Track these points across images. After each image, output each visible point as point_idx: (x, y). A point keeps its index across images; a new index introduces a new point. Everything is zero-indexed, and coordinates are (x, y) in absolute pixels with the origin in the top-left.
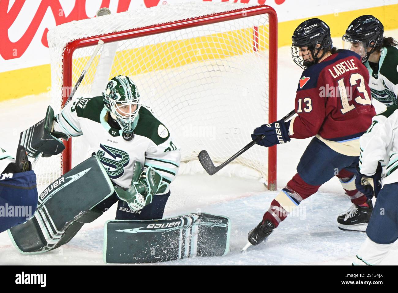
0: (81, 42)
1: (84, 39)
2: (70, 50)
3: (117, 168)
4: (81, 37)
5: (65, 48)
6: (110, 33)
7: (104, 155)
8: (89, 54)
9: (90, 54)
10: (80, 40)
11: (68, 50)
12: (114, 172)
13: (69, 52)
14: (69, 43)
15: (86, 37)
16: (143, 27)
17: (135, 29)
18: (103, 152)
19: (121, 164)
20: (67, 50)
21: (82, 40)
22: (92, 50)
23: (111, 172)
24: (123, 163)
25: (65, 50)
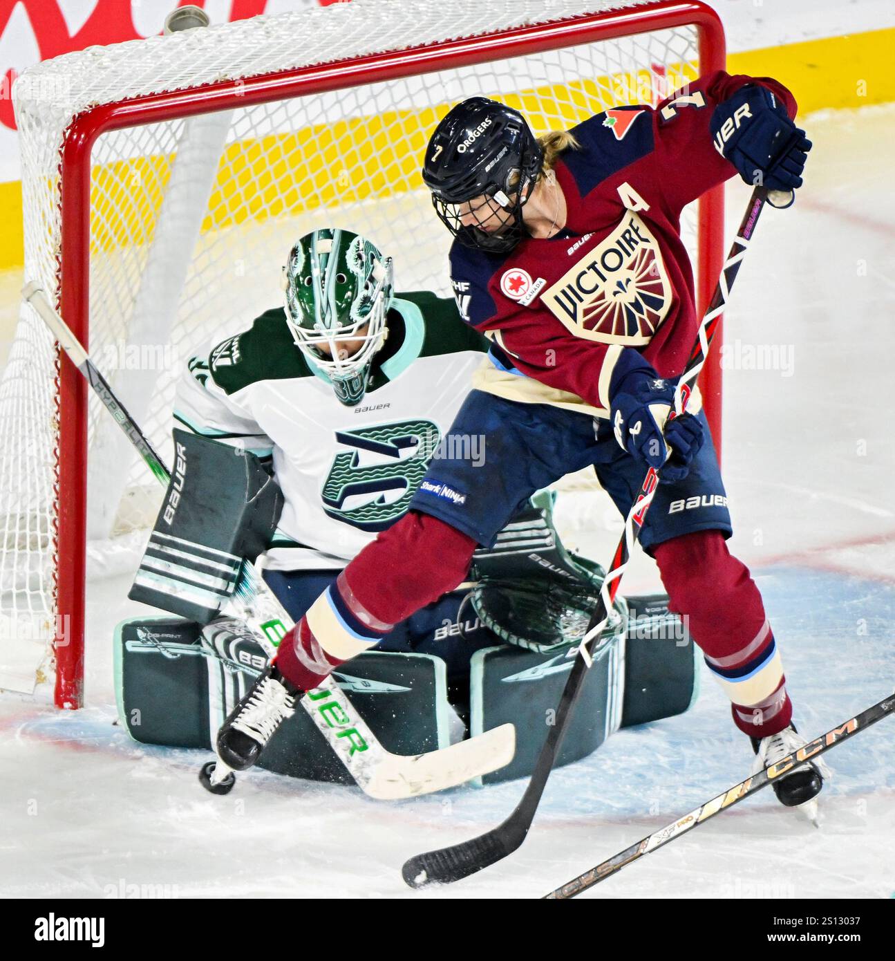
0: (117, 112)
1: (126, 102)
2: (83, 136)
3: (409, 483)
4: (117, 97)
5: (67, 129)
6: (207, 85)
7: (356, 462)
8: (140, 148)
9: (145, 148)
10: (113, 106)
11: (79, 137)
12: (401, 500)
13: (80, 142)
14: (80, 115)
15: (133, 95)
16: (311, 66)
17: (286, 71)
18: (352, 454)
19: (420, 465)
20: (75, 137)
21: (121, 104)
22: (149, 136)
23: (390, 507)
24: (423, 460)
25: (67, 135)
